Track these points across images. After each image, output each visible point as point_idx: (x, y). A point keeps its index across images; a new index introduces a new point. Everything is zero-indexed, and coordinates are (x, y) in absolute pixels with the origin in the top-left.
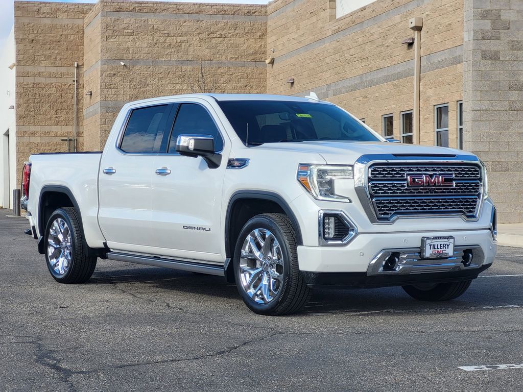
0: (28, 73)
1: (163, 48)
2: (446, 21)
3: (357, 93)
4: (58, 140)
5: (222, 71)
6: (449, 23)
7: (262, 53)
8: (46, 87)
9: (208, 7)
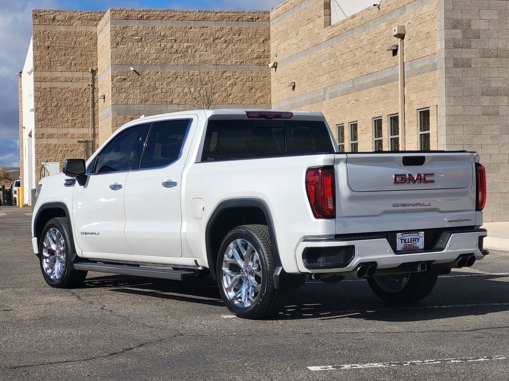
0: (45, 78)
1: (170, 53)
2: (426, 30)
3: (350, 97)
4: (75, 141)
5: (228, 75)
6: (428, 31)
7: (266, 57)
8: (63, 91)
9: (213, 14)
